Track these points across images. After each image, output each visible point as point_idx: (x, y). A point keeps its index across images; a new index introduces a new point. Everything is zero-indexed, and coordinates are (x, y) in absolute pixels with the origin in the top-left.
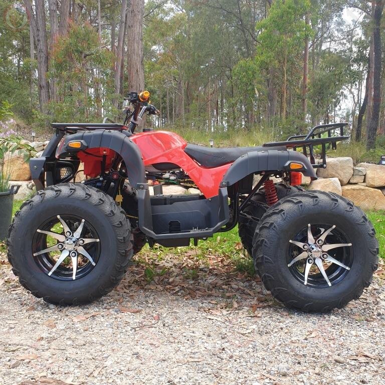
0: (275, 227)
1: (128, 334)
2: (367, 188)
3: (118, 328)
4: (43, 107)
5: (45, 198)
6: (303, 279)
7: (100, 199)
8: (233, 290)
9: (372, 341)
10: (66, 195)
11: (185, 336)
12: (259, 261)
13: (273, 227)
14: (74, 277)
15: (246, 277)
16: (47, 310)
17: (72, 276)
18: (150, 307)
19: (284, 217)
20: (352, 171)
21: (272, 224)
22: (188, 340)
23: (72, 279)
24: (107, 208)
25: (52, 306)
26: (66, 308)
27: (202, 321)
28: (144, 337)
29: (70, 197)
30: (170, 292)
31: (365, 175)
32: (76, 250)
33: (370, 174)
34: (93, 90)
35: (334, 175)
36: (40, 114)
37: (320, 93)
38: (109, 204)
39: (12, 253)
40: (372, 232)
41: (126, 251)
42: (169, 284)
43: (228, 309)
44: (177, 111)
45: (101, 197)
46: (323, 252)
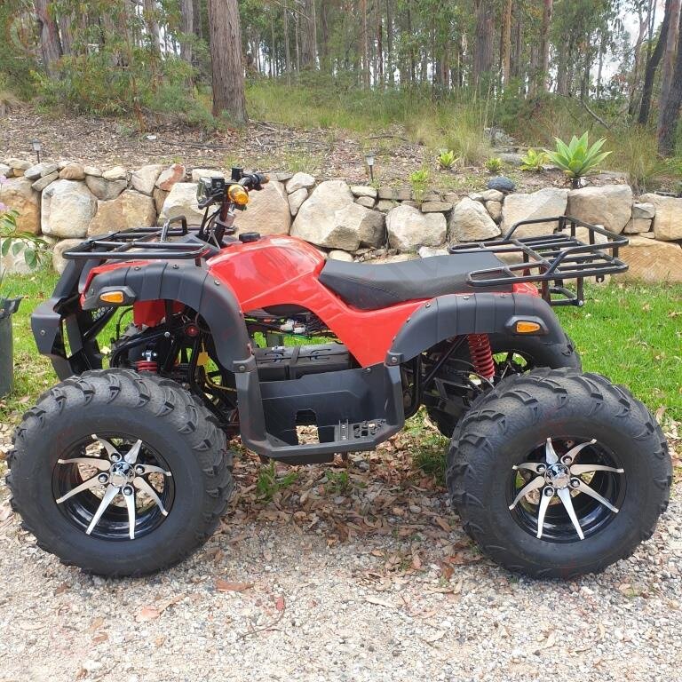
0: (487, 445)
1: (232, 652)
2: (655, 242)
3: (214, 634)
4: (50, 67)
5: (66, 407)
6: (536, 527)
7: (167, 404)
8: (412, 517)
9: (651, 654)
10: (104, 400)
11: (330, 653)
12: (459, 500)
13: (483, 445)
14: (132, 535)
15: (434, 487)
16: (90, 590)
17: (128, 532)
18: (268, 572)
19: (504, 429)
20: (630, 211)
21: (482, 439)
22: (336, 663)
23: (129, 538)
24: (181, 418)
25: (97, 581)
26: (123, 584)
27: (359, 610)
28: (260, 658)
29: (112, 404)
30: (301, 527)
31: (653, 219)
32: (132, 484)
33: (661, 217)
34: (141, 8)
35: (596, 220)
36: (46, 80)
37: (575, 27)
38: (184, 408)
39: (18, 501)
40: (661, 450)
41: (219, 489)
42: (301, 507)
43: (403, 572)
44: (304, 46)
45: (168, 400)
46: (572, 476)
